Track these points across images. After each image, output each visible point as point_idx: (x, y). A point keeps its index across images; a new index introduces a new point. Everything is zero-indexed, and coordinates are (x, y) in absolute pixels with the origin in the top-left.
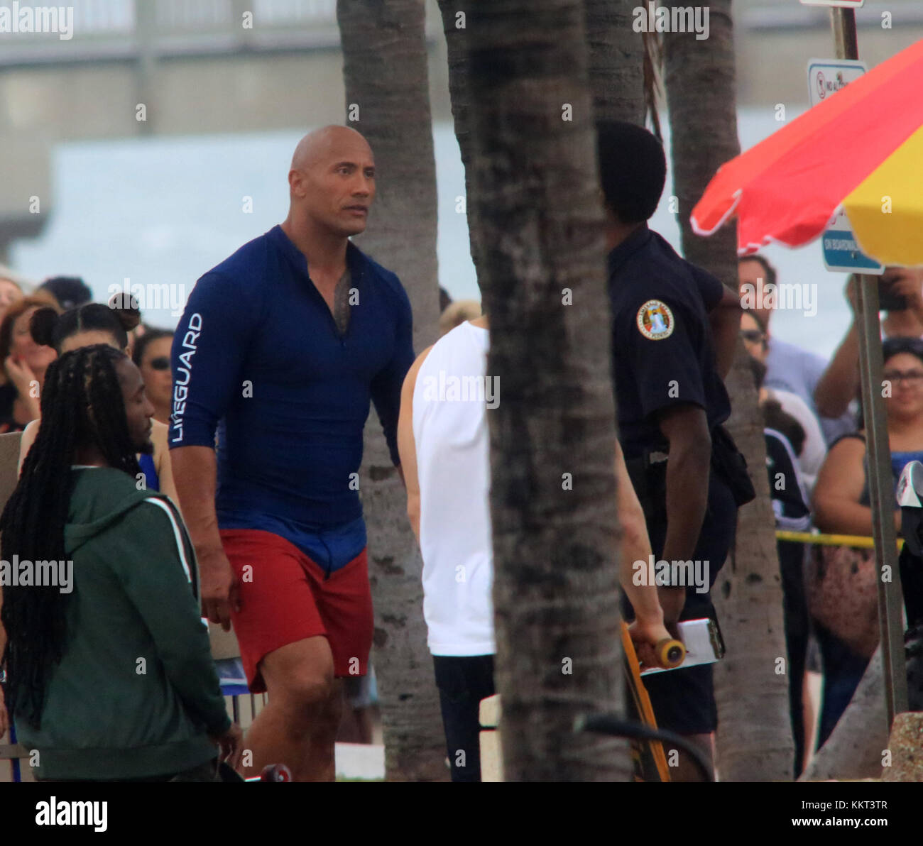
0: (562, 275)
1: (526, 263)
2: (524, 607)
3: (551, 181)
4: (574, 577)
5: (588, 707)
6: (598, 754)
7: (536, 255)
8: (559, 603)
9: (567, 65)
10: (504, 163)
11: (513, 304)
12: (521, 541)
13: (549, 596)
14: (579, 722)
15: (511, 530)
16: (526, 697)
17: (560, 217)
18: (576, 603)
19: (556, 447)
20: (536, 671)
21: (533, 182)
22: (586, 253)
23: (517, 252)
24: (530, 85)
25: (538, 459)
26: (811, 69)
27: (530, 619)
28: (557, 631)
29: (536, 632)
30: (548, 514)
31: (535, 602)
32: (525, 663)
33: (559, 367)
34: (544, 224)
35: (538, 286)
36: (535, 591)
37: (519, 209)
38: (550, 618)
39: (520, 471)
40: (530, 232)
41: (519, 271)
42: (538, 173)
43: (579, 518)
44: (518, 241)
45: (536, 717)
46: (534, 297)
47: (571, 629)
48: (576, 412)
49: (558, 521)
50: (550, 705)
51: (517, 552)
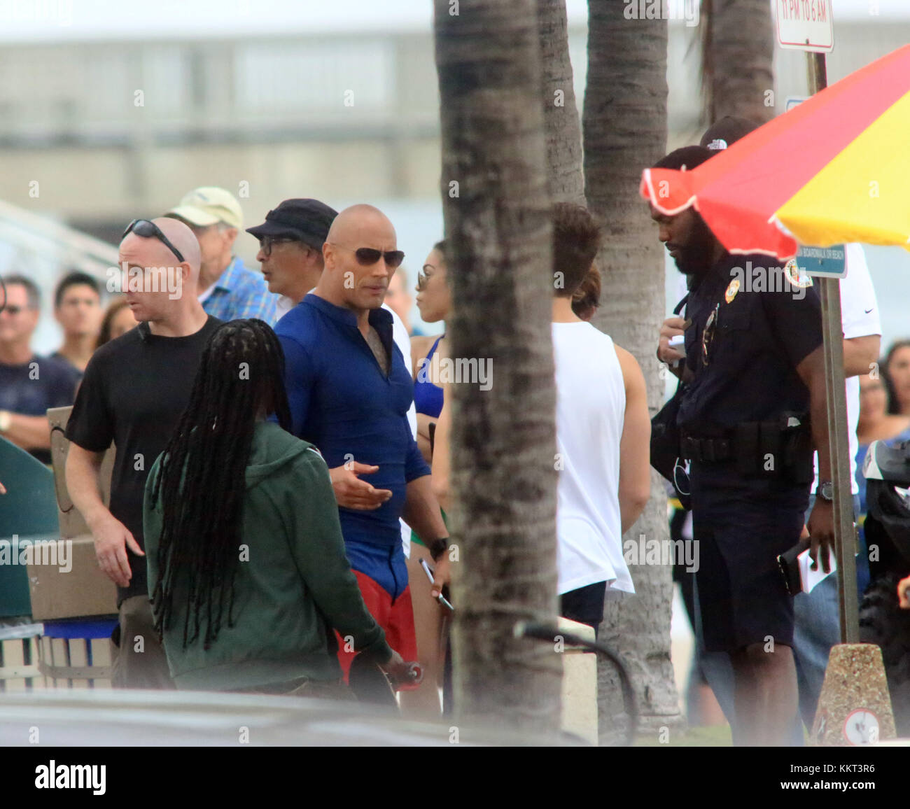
0: (514, 255)
1: (483, 243)
2: (476, 532)
3: (506, 175)
4: (518, 507)
5: (528, 617)
6: (536, 657)
7: (492, 237)
8: (505, 529)
9: (521, 79)
10: (467, 159)
11: (472, 277)
12: (475, 477)
13: (497, 522)
14: (519, 629)
15: (468, 467)
16: (476, 608)
17: (513, 205)
18: (520, 529)
19: (506, 398)
20: (485, 586)
21: (492, 176)
22: (534, 236)
23: (476, 234)
24: (491, 95)
25: (490, 408)
26: (788, 103)
27: (482, 542)
28: (504, 553)
29: (486, 553)
30: (498, 454)
31: (486, 528)
32: (477, 579)
33: (510, 331)
34: (500, 211)
35: (493, 263)
36: (486, 519)
37: (479, 198)
38: (498, 541)
39: (475, 417)
40: (488, 217)
41: (478, 250)
42: (496, 168)
43: (524, 457)
44: (479, 225)
45: (485, 625)
46: (490, 272)
47: (516, 550)
48: (524, 369)
49: (506, 460)
50: (497, 615)
51: (472, 486)
